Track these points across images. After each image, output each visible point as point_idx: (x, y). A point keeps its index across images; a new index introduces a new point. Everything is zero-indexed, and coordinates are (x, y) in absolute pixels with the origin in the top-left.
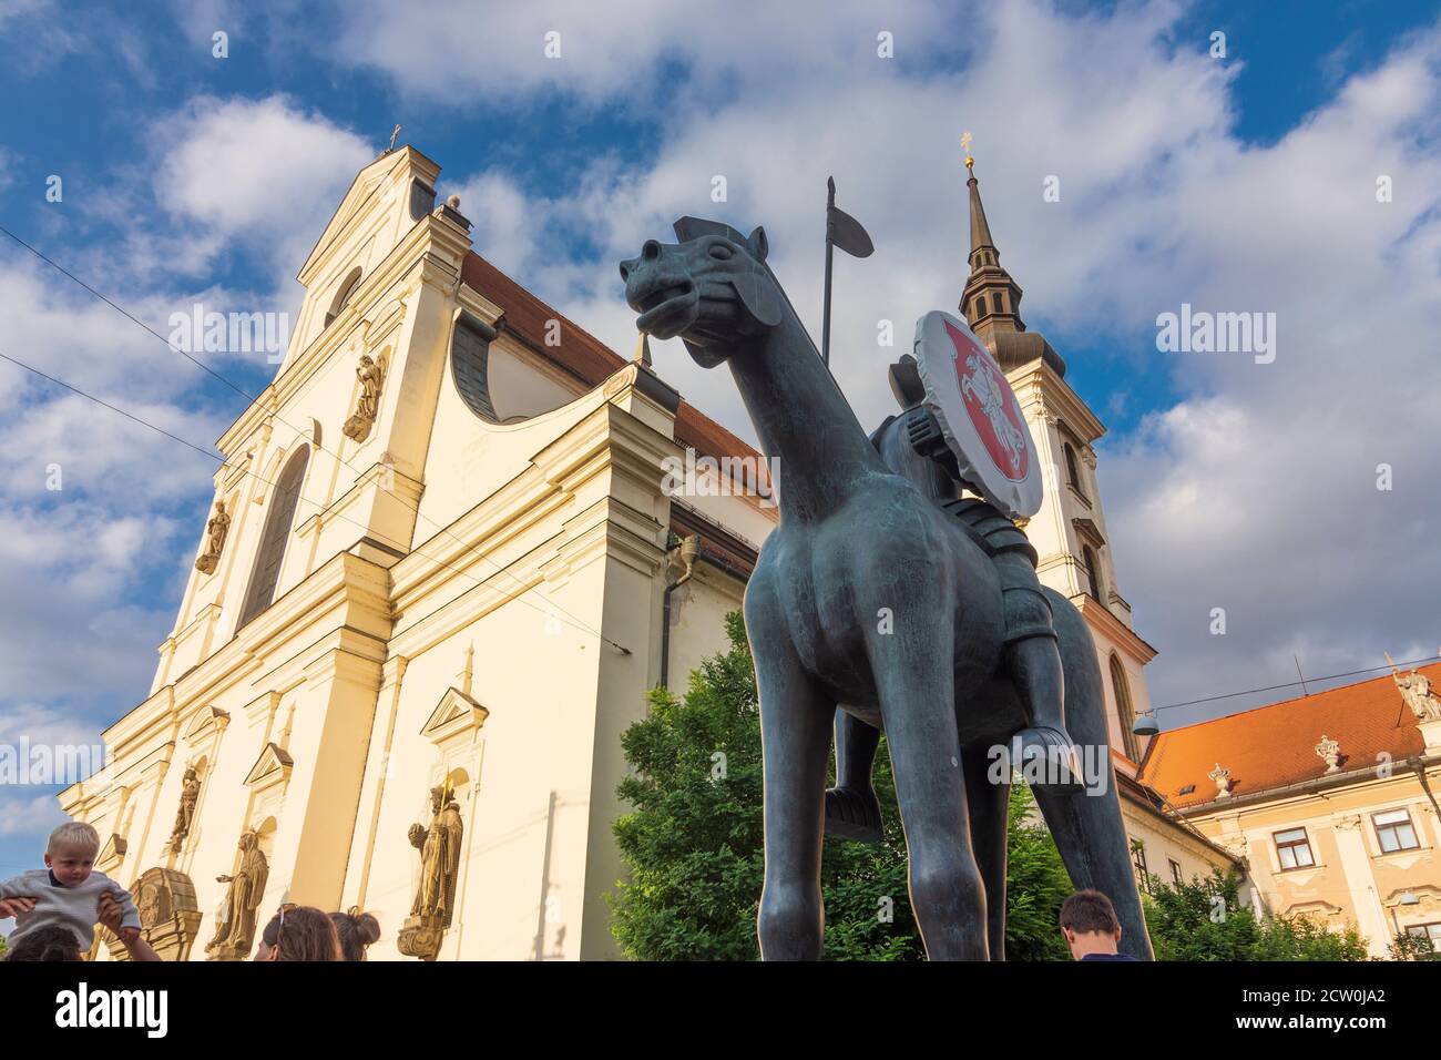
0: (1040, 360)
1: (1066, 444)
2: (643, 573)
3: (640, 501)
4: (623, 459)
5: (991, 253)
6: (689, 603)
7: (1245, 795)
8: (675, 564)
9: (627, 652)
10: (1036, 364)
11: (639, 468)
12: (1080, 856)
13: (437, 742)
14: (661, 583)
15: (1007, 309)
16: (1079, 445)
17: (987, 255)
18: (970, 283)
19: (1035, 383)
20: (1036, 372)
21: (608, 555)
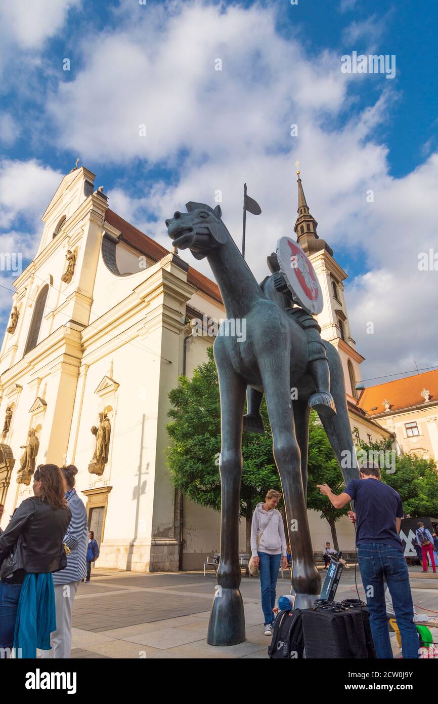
0: (324, 250)
1: (333, 282)
2: (176, 333)
3: (175, 306)
4: (168, 290)
5: (306, 208)
6: (193, 344)
7: (395, 410)
8: (188, 329)
9: (170, 362)
10: (323, 251)
11: (174, 293)
12: (335, 438)
13: (101, 396)
14: (183, 336)
15: (312, 230)
16: (338, 282)
17: (305, 209)
18: (298, 220)
19: (322, 258)
20: (322, 254)
21: (163, 326)
